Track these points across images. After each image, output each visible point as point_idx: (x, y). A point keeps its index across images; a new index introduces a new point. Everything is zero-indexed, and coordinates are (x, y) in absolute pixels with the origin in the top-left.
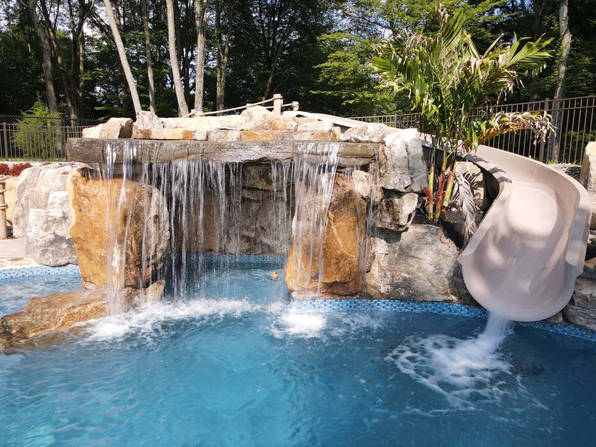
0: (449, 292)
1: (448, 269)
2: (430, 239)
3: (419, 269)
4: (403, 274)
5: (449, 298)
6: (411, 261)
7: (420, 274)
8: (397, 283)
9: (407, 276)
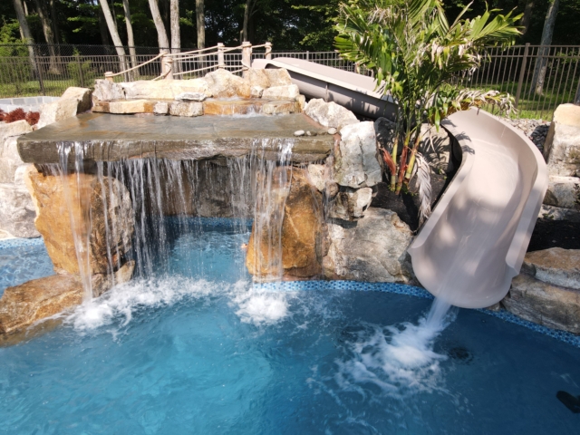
0: (401, 272)
1: (401, 253)
2: (385, 225)
3: (374, 252)
4: (359, 258)
5: (401, 280)
6: (367, 245)
7: (375, 258)
8: (352, 266)
9: (362, 259)
